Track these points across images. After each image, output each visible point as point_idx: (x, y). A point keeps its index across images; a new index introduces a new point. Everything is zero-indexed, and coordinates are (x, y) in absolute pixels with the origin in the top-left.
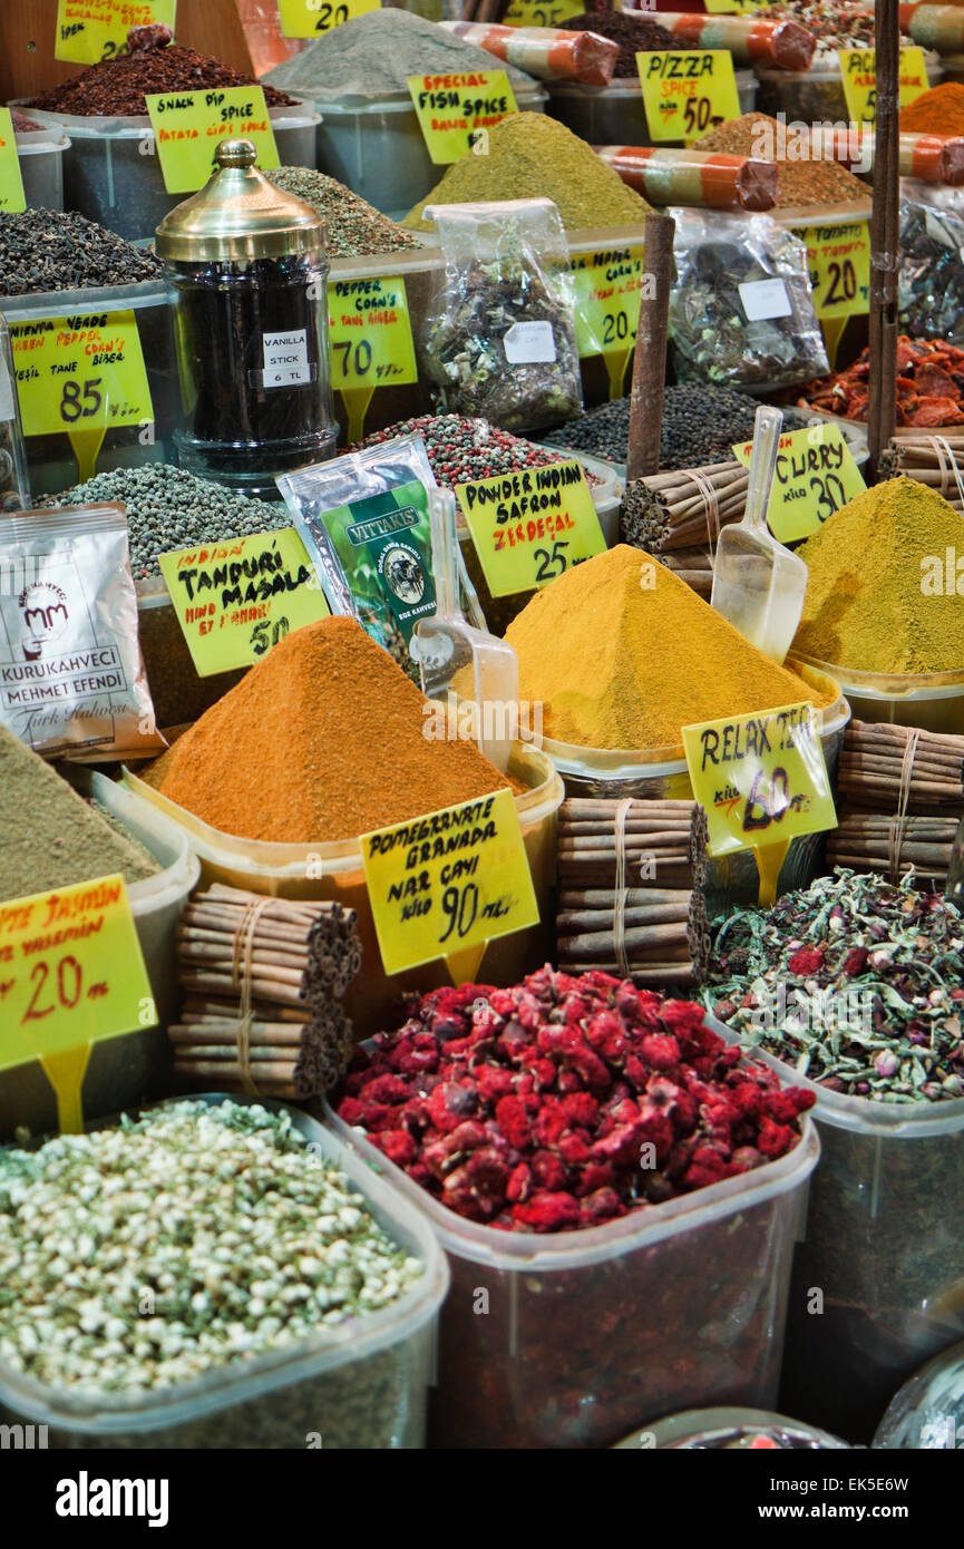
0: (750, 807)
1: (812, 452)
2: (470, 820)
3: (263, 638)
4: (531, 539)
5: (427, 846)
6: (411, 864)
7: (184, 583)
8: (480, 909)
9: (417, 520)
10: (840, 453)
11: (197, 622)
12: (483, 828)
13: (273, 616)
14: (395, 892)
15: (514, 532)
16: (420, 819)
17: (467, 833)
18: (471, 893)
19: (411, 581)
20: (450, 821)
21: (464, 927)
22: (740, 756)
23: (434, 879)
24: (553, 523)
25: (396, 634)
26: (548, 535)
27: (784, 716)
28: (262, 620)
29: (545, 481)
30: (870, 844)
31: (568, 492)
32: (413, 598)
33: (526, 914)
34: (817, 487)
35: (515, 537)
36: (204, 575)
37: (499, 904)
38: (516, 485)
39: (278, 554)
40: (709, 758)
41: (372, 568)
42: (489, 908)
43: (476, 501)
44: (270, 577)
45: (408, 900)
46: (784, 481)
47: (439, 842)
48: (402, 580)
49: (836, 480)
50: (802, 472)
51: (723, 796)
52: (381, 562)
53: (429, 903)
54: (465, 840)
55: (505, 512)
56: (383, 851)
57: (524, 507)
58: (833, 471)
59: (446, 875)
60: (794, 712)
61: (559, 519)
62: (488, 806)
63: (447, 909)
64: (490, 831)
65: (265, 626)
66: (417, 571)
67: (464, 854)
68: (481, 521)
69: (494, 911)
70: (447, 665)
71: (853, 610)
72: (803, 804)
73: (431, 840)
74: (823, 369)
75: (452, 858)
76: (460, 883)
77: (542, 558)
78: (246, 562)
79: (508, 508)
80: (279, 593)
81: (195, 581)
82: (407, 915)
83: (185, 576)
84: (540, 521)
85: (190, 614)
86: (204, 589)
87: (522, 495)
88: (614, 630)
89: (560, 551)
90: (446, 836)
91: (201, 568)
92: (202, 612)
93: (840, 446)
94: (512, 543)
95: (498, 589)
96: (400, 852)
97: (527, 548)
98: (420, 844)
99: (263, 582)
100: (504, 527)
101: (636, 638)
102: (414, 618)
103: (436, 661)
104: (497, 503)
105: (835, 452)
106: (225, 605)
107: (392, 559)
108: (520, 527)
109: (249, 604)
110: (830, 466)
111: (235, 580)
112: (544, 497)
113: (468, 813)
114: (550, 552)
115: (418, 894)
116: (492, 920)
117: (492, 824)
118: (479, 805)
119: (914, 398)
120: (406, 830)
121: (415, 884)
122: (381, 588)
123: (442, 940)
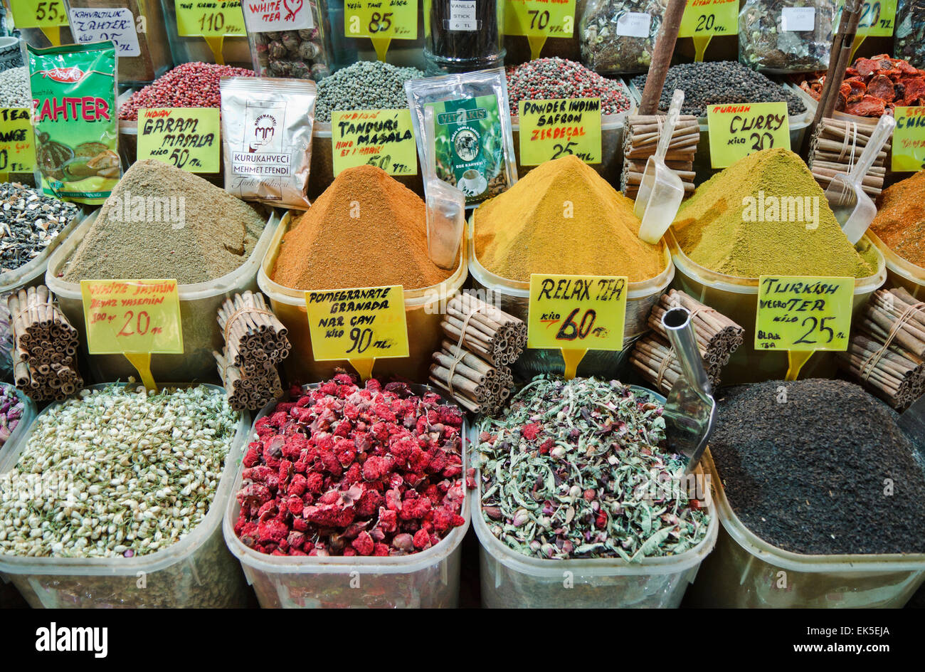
0: (565, 326)
1: (761, 117)
2: (373, 297)
3: (373, 164)
4: (555, 137)
5: (344, 304)
6: (333, 311)
7: (340, 128)
8: (373, 342)
9: (485, 116)
10: (781, 122)
11: (341, 149)
12: (380, 303)
13: (383, 154)
14: (323, 323)
15: (546, 132)
16: (342, 290)
17: (370, 303)
18: (368, 334)
19: (470, 149)
20: (360, 295)
21: (362, 349)
22: (566, 298)
23: (347, 321)
24: (572, 131)
25: (451, 175)
26: (566, 137)
27: (604, 281)
28: (377, 155)
29: (574, 107)
31: (586, 115)
32: (468, 157)
33: (401, 350)
34: (755, 140)
35: (545, 135)
36: (352, 126)
37: (385, 342)
38: (556, 106)
39: (396, 122)
40: (544, 294)
41: (447, 138)
42: (379, 343)
43: (529, 111)
44: (387, 133)
45: (331, 328)
46: (733, 131)
47: (352, 304)
48: (464, 147)
49: (770, 137)
50: (748, 128)
51: (547, 317)
52: (454, 136)
53: (342, 332)
54: (368, 306)
55: (544, 120)
56: (317, 301)
57: (556, 119)
58: (771, 132)
59: (354, 321)
60: (612, 281)
61: (576, 129)
62: (385, 292)
63: (352, 337)
64: (385, 305)
65: (376, 158)
66: (476, 144)
67: (367, 313)
68: (528, 122)
69: (381, 345)
70: (479, 196)
71: (716, 221)
72: (602, 333)
73: (347, 302)
75: (359, 314)
76: (363, 327)
77: (558, 149)
78: (377, 123)
79: (547, 118)
80: (390, 143)
81: (346, 128)
82: (328, 335)
83: (342, 124)
84: (564, 129)
85: (339, 144)
86: (350, 133)
87: (558, 112)
89: (571, 147)
90: (356, 302)
91: (351, 122)
92: (345, 145)
93: (784, 117)
94: (542, 138)
95: (524, 163)
96: (328, 304)
97: (551, 142)
98: (340, 302)
99: (383, 135)
100: (541, 129)
102: (465, 169)
103: (472, 192)
104: (541, 114)
105: (777, 120)
106: (358, 143)
107: (461, 135)
108: (550, 130)
109: (372, 145)
110: (770, 128)
111: (368, 131)
112: (571, 116)
113: (372, 293)
114: (564, 147)
115: (336, 327)
116: (380, 349)
117: (386, 302)
118: (380, 290)
119: (861, 94)
120: (332, 294)
121: (334, 321)
122: (450, 149)
123: (348, 352)
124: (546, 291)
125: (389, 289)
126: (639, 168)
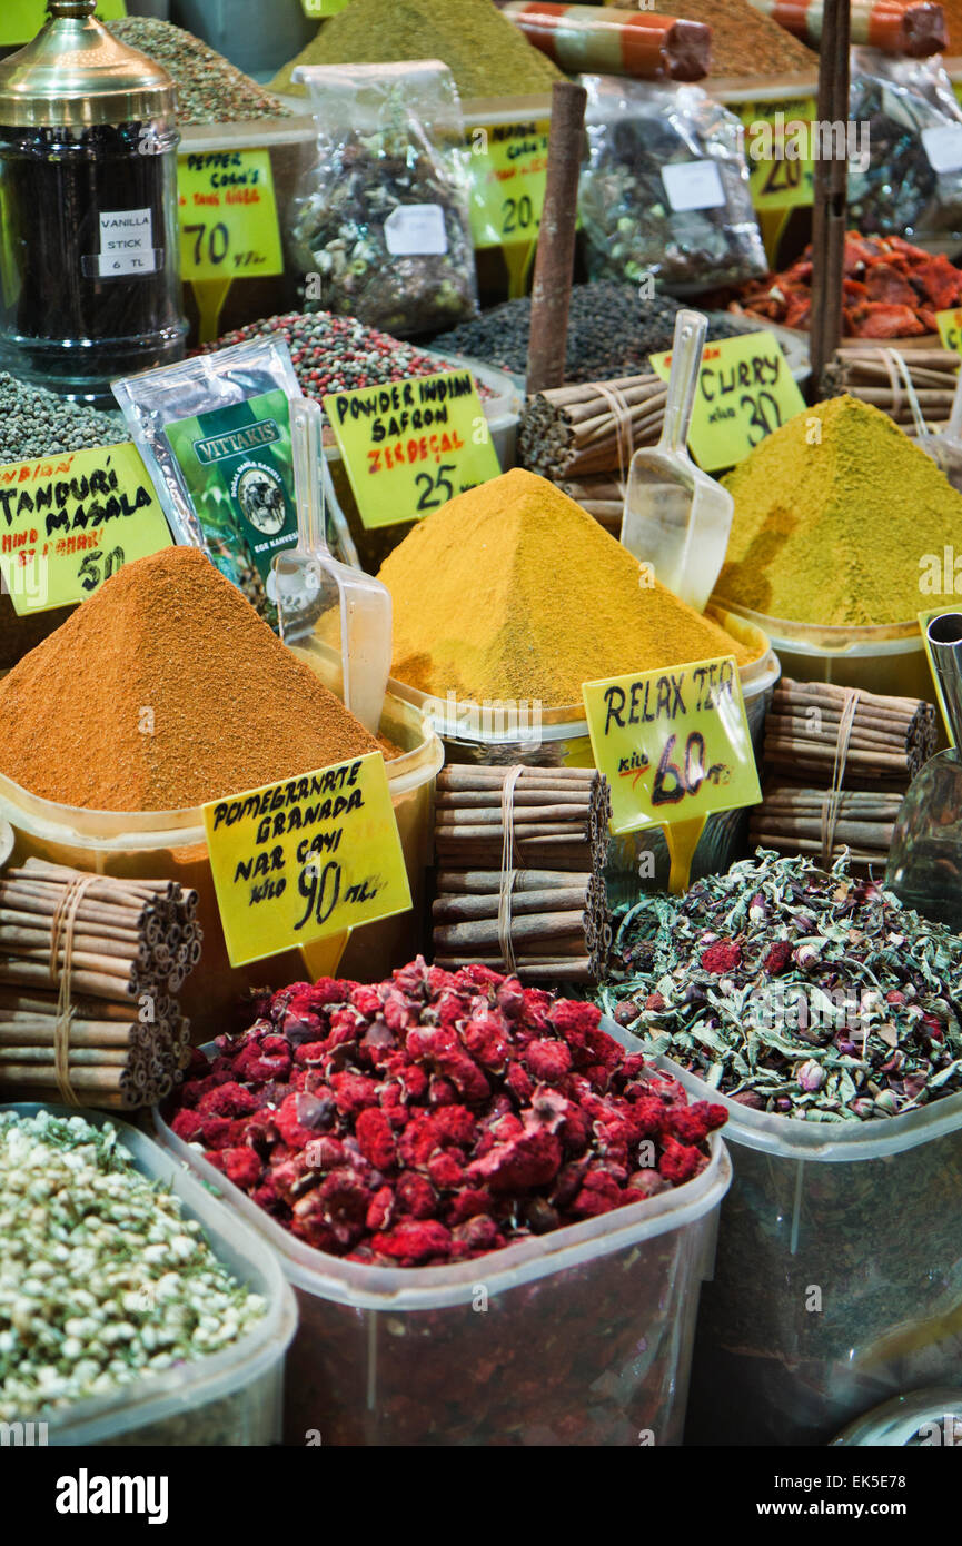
0: (660, 777)
1: (743, 365)
2: (333, 788)
3: (93, 571)
4: (412, 459)
5: (281, 817)
6: (261, 839)
8: (342, 893)
9: (277, 436)
10: (775, 367)
11: (16, 552)
12: (348, 798)
13: (108, 546)
14: (243, 871)
15: (392, 452)
16: (273, 786)
17: (329, 802)
18: (332, 873)
19: (270, 507)
20: (309, 789)
21: (323, 912)
22: (649, 718)
23: (289, 856)
24: (438, 443)
25: (250, 569)
26: (431, 455)
27: (701, 672)
28: (93, 550)
29: (430, 393)
30: (799, 823)
31: (455, 405)
32: (272, 527)
33: (396, 898)
34: (749, 408)
35: (393, 458)
36: (25, 496)
37: (366, 886)
38: (396, 397)
39: (113, 473)
40: (613, 720)
41: (223, 491)
42: (354, 890)
43: (348, 415)
44: (103, 500)
45: (259, 880)
46: (709, 398)
47: (296, 812)
48: (259, 506)
49: (771, 398)
50: (731, 389)
51: (629, 764)
52: (234, 484)
53: (283, 883)
54: (326, 811)
55: (382, 429)
56: (230, 822)
57: (404, 423)
58: (768, 388)
59: (304, 851)
60: (713, 668)
61: (445, 439)
62: (354, 772)
63: (304, 891)
64: (356, 801)
65: (96, 557)
66: (276, 496)
67: (325, 826)
68: (354, 438)
69: (359, 893)
70: (311, 607)
71: (785, 550)
72: (722, 775)
73: (287, 810)
74: (756, 269)
75: (311, 831)
76: (319, 860)
77: (424, 484)
78: (74, 481)
79: (386, 424)
80: (113, 519)
81: (14, 503)
82: (256, 897)
84: (423, 440)
85: (7, 541)
86: (25, 512)
87: (403, 408)
88: (506, 569)
89: (446, 476)
90: (303, 805)
91: (21, 487)
92: (21, 539)
93: (777, 359)
94: (390, 465)
95: (373, 519)
96: (250, 824)
97: (407, 470)
98: (273, 815)
99: (94, 505)
100: (381, 446)
101: (531, 578)
102: (272, 551)
103: (298, 601)
104: (373, 418)
105: (770, 366)
106: (50, 532)
107: (247, 481)
108: (399, 447)
109: (78, 531)
110: (763, 382)
111: (61, 502)
112: (428, 412)
113: (329, 779)
114: (434, 476)
115: (270, 873)
116: (357, 904)
117: (358, 793)
118: (343, 770)
119: (864, 304)
120: (257, 797)
121: (266, 862)
122: (234, 514)
123: (298, 927)
124: (614, 713)
125: (358, 765)
126: (590, 491)
